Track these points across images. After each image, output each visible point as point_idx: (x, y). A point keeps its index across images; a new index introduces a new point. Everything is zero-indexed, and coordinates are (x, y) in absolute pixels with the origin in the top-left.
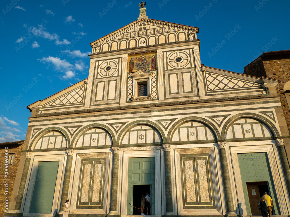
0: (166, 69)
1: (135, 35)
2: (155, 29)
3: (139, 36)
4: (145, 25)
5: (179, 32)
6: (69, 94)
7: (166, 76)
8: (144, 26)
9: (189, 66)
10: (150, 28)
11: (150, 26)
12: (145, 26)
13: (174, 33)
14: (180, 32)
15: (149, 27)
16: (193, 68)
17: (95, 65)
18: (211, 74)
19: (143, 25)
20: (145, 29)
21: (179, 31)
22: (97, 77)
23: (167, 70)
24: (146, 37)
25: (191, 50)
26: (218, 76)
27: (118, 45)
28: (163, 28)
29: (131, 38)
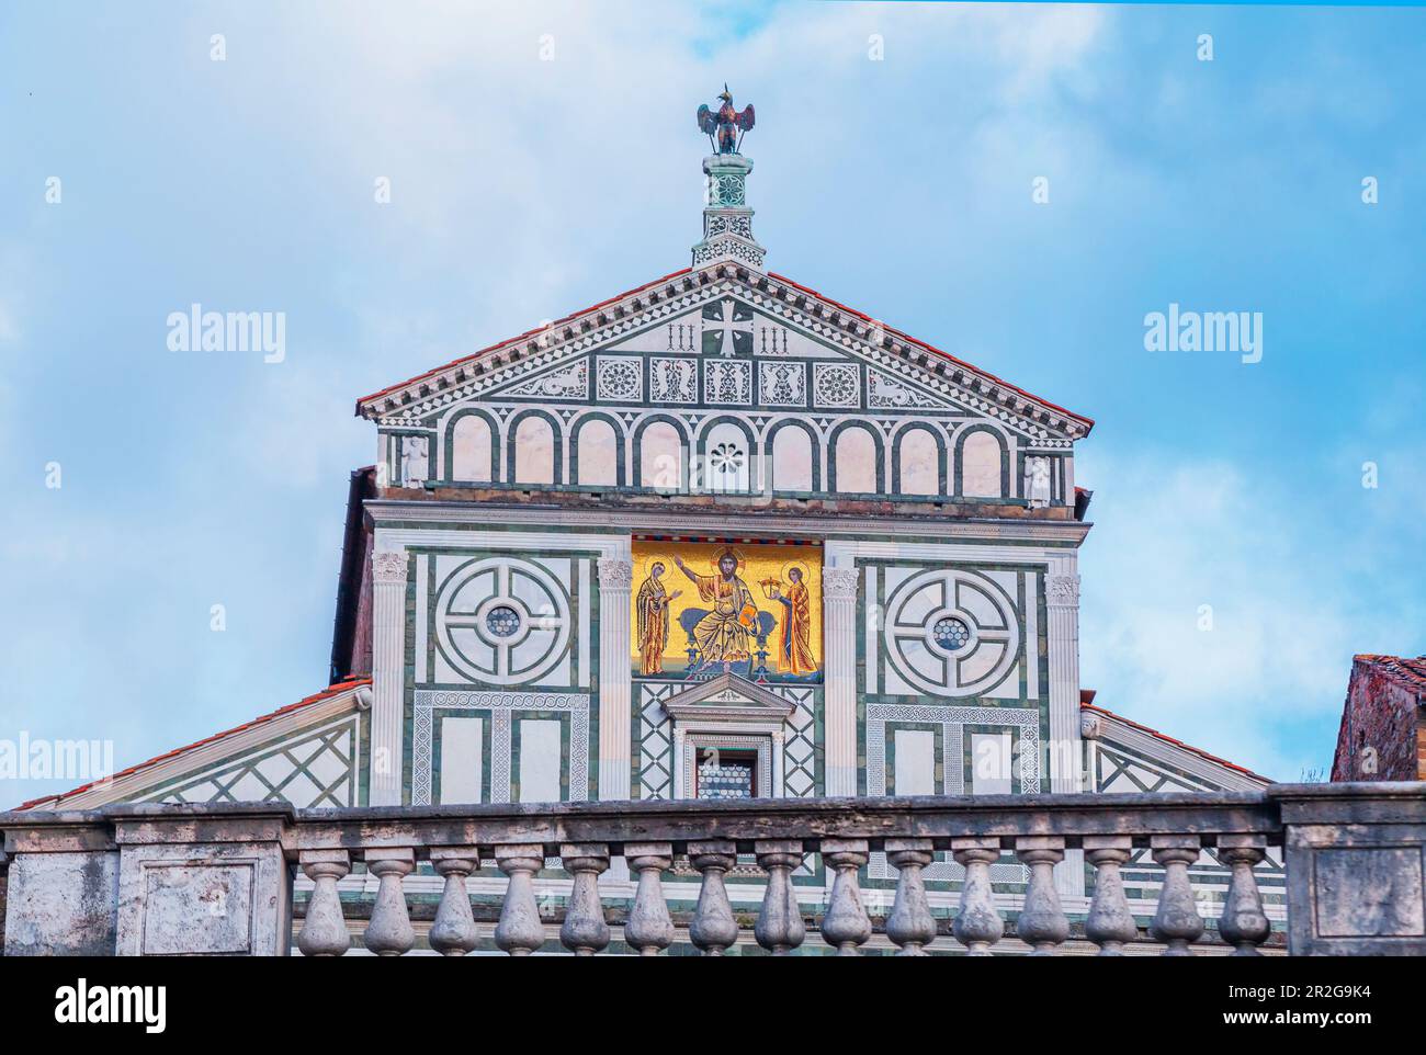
0: (872, 688)
1: (673, 382)
2: (809, 362)
3: (701, 406)
4: (744, 311)
5: (968, 422)
6: (249, 766)
7: (875, 739)
8: (738, 326)
9: (1010, 690)
10: (780, 345)
11: (780, 335)
12: (746, 326)
13: (934, 421)
14: (976, 421)
15: (769, 336)
16: (1032, 704)
17: (411, 578)
18: (1128, 762)
19: (728, 307)
20: (744, 345)
21: (970, 414)
22: (431, 674)
23: (880, 696)
24: (754, 419)
25: (1031, 577)
26: (1164, 778)
27: (558, 446)
28: (863, 363)
29: (646, 403)
